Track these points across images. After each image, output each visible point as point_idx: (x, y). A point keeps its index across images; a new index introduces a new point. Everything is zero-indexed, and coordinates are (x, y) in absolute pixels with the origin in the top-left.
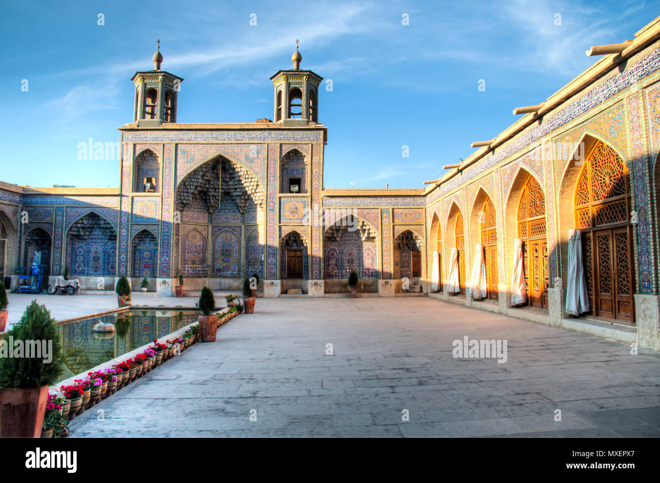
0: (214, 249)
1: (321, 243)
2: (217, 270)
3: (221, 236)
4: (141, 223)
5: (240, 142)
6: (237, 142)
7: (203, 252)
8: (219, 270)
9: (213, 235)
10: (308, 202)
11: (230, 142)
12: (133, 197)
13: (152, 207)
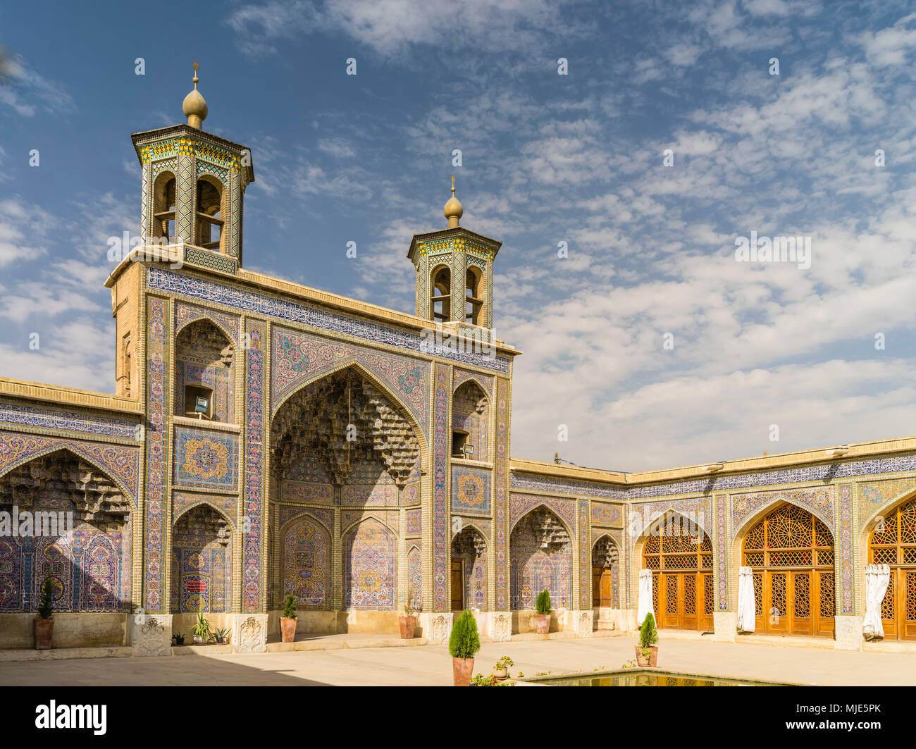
0: (282, 552)
3: (295, 527)
4: (197, 489)
5: (390, 347)
9: (281, 523)
10: (490, 478)
11: (373, 344)
12: (174, 425)
13: (222, 455)
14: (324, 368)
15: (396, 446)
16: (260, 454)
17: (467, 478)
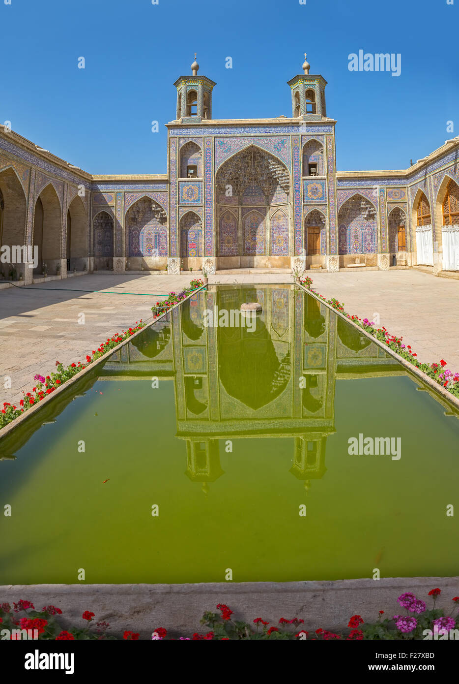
0: (244, 229)
1: (337, 220)
2: (247, 249)
4: (187, 205)
5: (269, 134)
6: (266, 134)
7: (236, 232)
8: (248, 249)
9: (242, 216)
10: (325, 184)
11: (260, 134)
12: (179, 181)
13: (196, 191)
14: (238, 149)
15: (280, 175)
16: (211, 188)
17: (312, 185)
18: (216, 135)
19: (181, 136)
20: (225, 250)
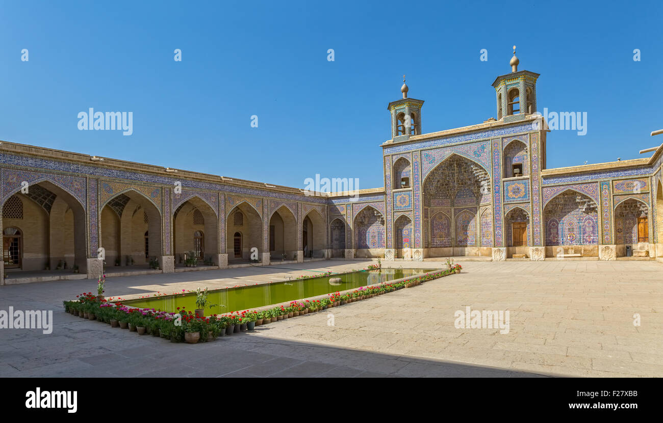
1: (541, 216)
4: (400, 211)
5: (469, 141)
6: (466, 142)
8: (460, 242)
10: (528, 183)
11: (461, 143)
12: (393, 192)
13: (407, 199)
14: (441, 159)
16: (419, 196)
17: (513, 186)
18: (421, 149)
19: (393, 153)
20: (436, 242)
